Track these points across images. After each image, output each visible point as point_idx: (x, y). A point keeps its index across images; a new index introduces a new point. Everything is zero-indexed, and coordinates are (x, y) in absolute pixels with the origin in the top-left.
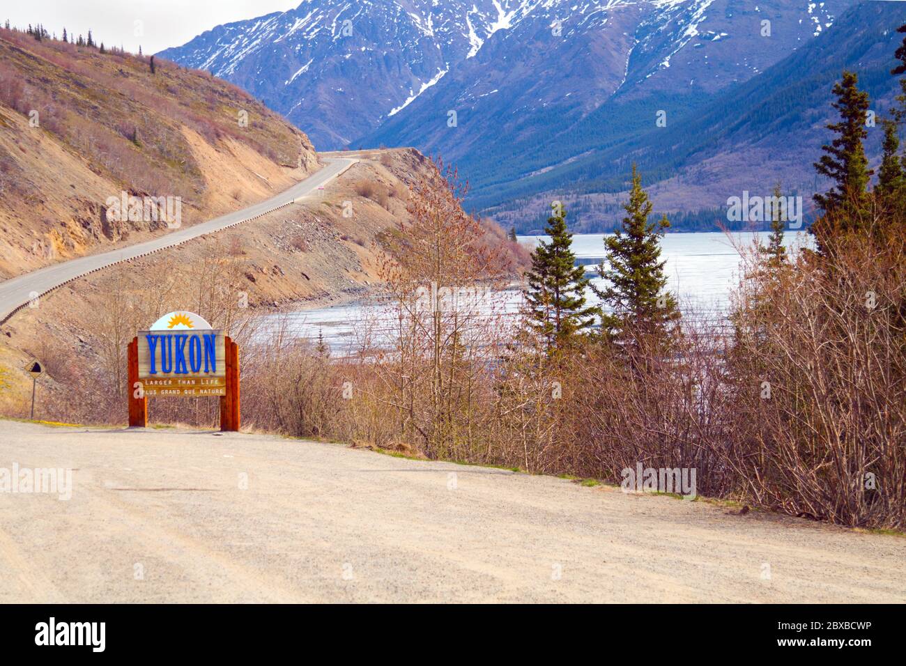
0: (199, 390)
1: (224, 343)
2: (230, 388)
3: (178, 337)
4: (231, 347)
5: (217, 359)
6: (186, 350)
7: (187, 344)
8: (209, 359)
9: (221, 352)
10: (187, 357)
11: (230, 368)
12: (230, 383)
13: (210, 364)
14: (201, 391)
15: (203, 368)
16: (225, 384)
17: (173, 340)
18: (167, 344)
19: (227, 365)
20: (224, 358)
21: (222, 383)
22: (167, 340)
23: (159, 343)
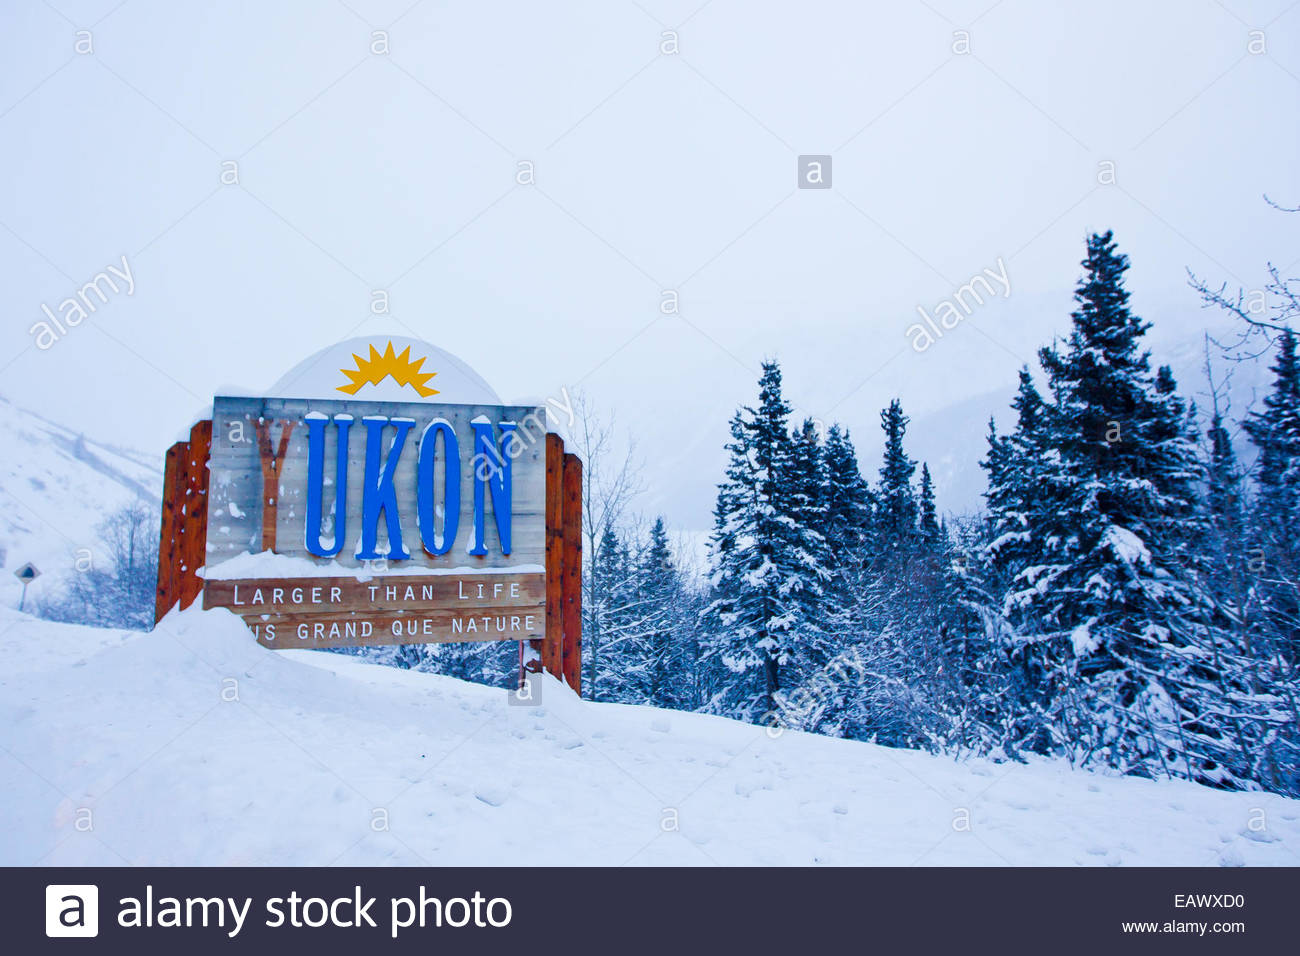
0: (447, 621)
1: (543, 455)
2: (558, 611)
3: (375, 430)
4: (565, 471)
5: (516, 507)
6: (405, 475)
7: (411, 453)
8: (488, 508)
9: (531, 487)
10: (405, 499)
11: (559, 543)
12: (558, 592)
13: (490, 528)
14: (457, 624)
15: (468, 540)
16: (544, 599)
17: (357, 441)
18: (330, 450)
19: (551, 530)
20: (542, 507)
21: (535, 594)
22: (330, 437)
23: (298, 448)
